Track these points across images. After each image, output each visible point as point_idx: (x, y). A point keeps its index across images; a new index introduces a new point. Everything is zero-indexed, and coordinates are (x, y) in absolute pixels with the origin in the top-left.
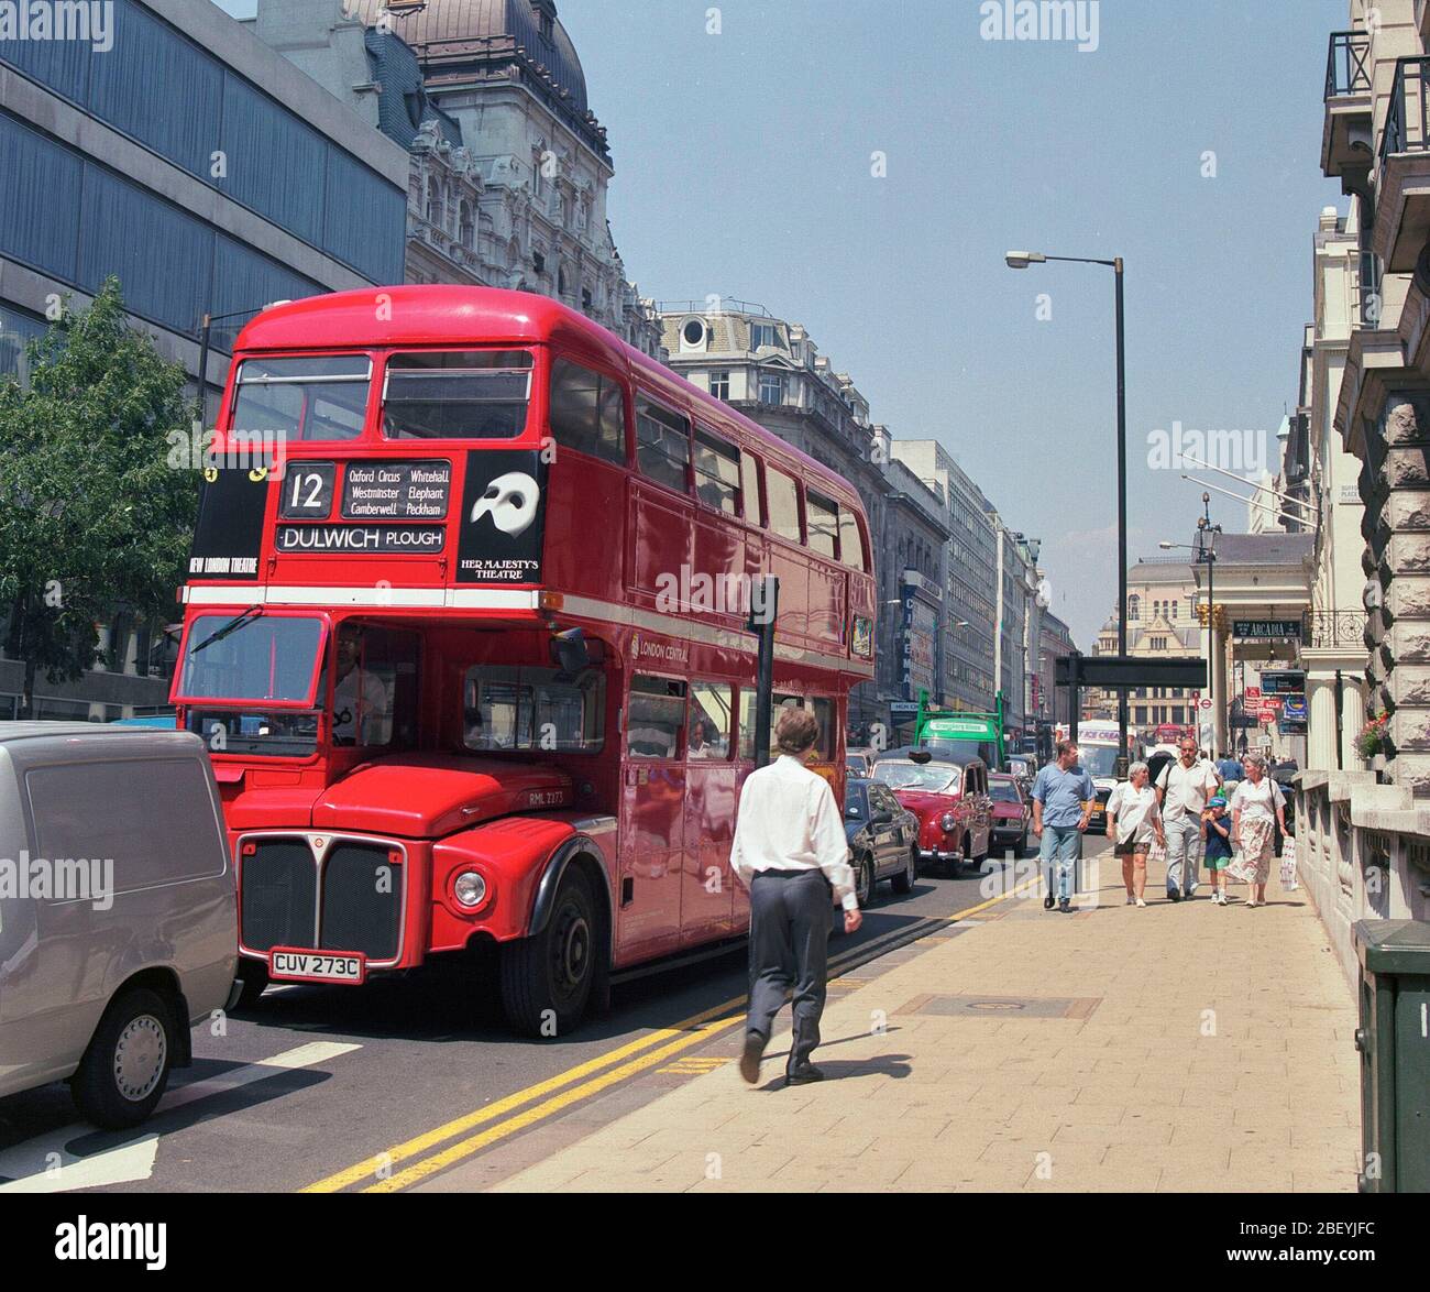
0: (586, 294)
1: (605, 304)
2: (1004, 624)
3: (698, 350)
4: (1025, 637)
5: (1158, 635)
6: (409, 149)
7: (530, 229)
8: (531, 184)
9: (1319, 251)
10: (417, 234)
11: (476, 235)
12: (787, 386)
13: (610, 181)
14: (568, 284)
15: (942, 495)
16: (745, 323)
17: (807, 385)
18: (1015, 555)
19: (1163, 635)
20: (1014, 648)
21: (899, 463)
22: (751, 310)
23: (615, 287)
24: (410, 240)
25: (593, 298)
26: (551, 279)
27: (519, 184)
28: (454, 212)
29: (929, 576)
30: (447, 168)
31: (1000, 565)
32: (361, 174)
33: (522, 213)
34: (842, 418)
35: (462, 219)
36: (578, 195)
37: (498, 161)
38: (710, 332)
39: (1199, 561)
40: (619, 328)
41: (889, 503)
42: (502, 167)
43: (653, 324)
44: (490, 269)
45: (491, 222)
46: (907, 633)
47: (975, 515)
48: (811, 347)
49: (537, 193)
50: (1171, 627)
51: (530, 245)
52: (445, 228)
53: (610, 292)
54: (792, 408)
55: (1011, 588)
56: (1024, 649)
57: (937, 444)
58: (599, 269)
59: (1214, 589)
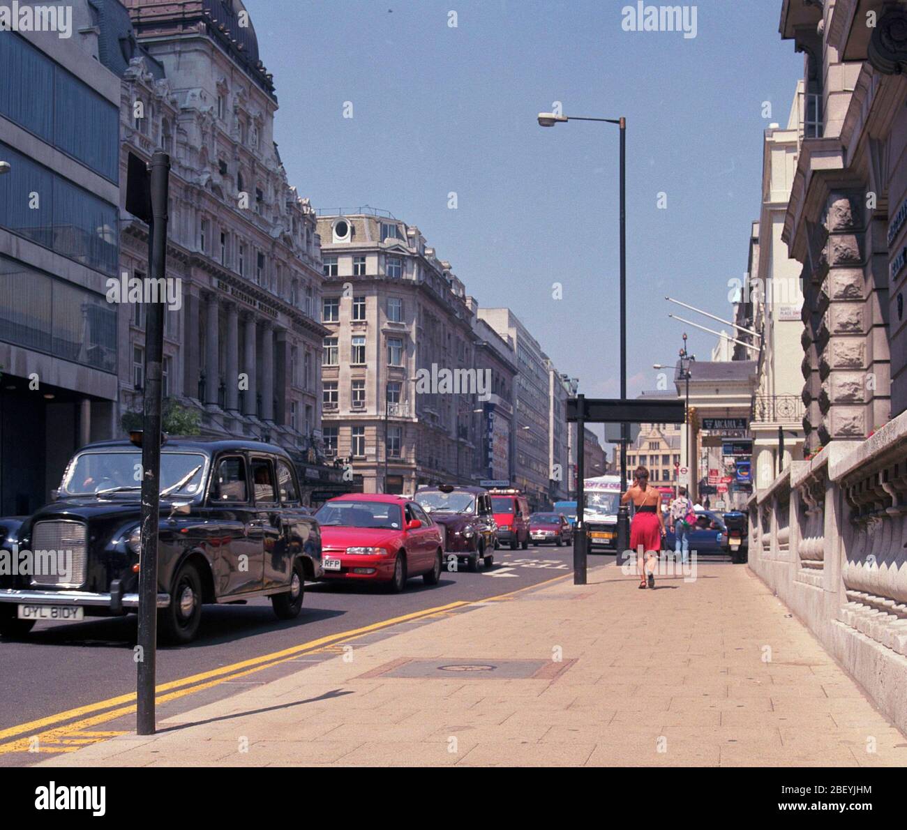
0: (259, 192)
1: (273, 199)
2: (555, 432)
3: (346, 241)
4: (569, 441)
5: (654, 441)
6: (122, 77)
7: (215, 143)
8: (216, 109)
9: (768, 139)
10: (128, 139)
11: (175, 144)
12: (405, 266)
13: (275, 113)
14: (245, 184)
15: (513, 345)
16: (377, 222)
17: (419, 265)
18: (562, 387)
19: (657, 441)
20: (562, 448)
21: (483, 321)
22: (380, 214)
23: (280, 188)
24: (122, 143)
25: (264, 195)
26: (233, 179)
27: (206, 108)
28: (157, 126)
29: (504, 398)
30: (151, 93)
31: (551, 393)
32: (81, 91)
33: (209, 130)
34: (444, 290)
35: (164, 131)
36: (252, 121)
37: (191, 92)
38: (353, 229)
39: (680, 378)
40: (284, 217)
41: (476, 348)
42: (193, 95)
43: (309, 217)
44: (186, 169)
45: (186, 136)
46: (491, 435)
47: (534, 359)
48: (422, 241)
49: (221, 117)
50: (662, 435)
51: (216, 153)
52: (150, 137)
53: (276, 192)
54: (408, 281)
55: (559, 408)
56: (569, 448)
57: (509, 311)
58: (268, 174)
59: (690, 397)
